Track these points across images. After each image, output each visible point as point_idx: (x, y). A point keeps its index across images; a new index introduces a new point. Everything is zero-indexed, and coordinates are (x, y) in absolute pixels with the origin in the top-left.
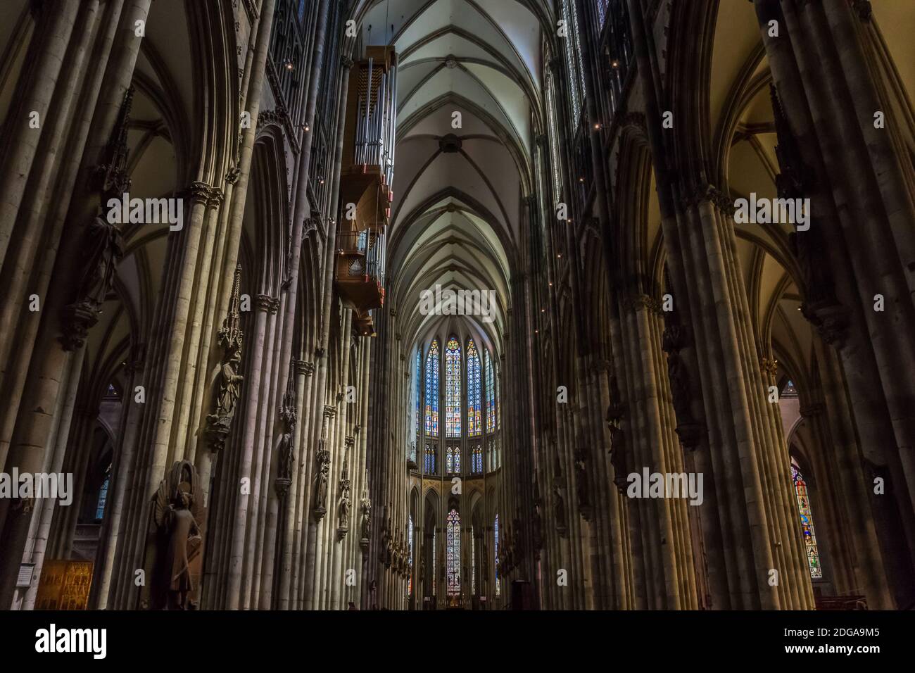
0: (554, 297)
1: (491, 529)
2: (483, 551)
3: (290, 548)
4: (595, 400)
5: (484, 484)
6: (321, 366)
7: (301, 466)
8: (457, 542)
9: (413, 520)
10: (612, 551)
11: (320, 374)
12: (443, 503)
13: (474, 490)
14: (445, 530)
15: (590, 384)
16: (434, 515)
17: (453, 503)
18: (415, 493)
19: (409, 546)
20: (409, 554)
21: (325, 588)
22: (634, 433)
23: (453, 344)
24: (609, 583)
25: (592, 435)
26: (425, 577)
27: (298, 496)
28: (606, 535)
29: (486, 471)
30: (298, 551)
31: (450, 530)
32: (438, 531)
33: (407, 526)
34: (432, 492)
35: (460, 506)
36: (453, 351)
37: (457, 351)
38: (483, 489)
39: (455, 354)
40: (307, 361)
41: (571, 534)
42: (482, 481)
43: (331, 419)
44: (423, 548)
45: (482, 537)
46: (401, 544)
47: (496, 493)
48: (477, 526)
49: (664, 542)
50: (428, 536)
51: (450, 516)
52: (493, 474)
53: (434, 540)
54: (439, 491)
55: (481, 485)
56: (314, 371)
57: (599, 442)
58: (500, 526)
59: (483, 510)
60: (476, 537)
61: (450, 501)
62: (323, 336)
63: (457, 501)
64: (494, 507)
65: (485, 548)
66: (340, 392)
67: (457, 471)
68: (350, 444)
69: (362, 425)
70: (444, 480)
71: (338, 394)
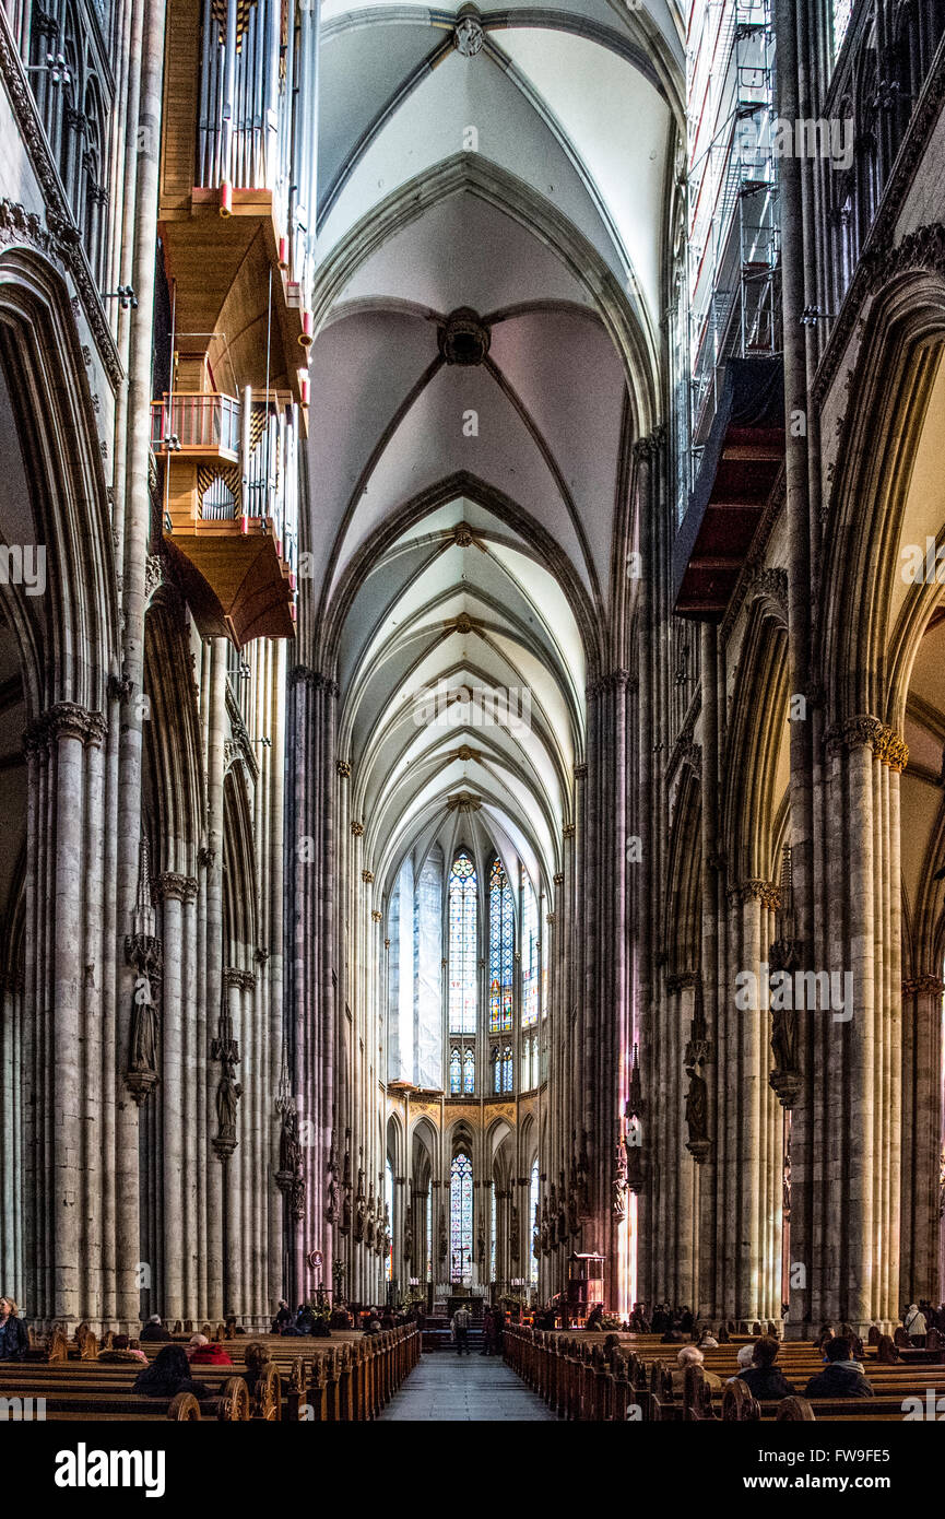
1: (524, 1182)
2: (516, 1218)
5: (515, 1111)
8: (468, 1204)
9: (393, 1169)
12: (442, 1145)
13: (499, 1121)
14: (448, 1185)
16: (428, 1160)
17: (462, 1144)
18: (393, 1124)
19: (386, 1207)
20: (386, 1219)
23: (463, 865)
26: (411, 1253)
29: (519, 1090)
31: (455, 1186)
32: (436, 1185)
33: (382, 1176)
34: (425, 1122)
35: (473, 1148)
36: (463, 879)
37: (470, 880)
38: (514, 1120)
39: (466, 885)
40: (88, 705)
42: (513, 1106)
44: (409, 1211)
45: (510, 1196)
46: (371, 1200)
47: (536, 1124)
48: (501, 1181)
50: (419, 1194)
51: (456, 1165)
52: (532, 1094)
53: (429, 1201)
54: (436, 1121)
55: (510, 1113)
58: (543, 1177)
59: (511, 1154)
60: (500, 1196)
61: (456, 1140)
62: (128, 649)
63: (469, 1141)
64: (532, 1148)
65: (515, 1211)
66: (205, 845)
67: (469, 1088)
68: (247, 984)
69: (273, 952)
70: (446, 1104)
71: (201, 851)
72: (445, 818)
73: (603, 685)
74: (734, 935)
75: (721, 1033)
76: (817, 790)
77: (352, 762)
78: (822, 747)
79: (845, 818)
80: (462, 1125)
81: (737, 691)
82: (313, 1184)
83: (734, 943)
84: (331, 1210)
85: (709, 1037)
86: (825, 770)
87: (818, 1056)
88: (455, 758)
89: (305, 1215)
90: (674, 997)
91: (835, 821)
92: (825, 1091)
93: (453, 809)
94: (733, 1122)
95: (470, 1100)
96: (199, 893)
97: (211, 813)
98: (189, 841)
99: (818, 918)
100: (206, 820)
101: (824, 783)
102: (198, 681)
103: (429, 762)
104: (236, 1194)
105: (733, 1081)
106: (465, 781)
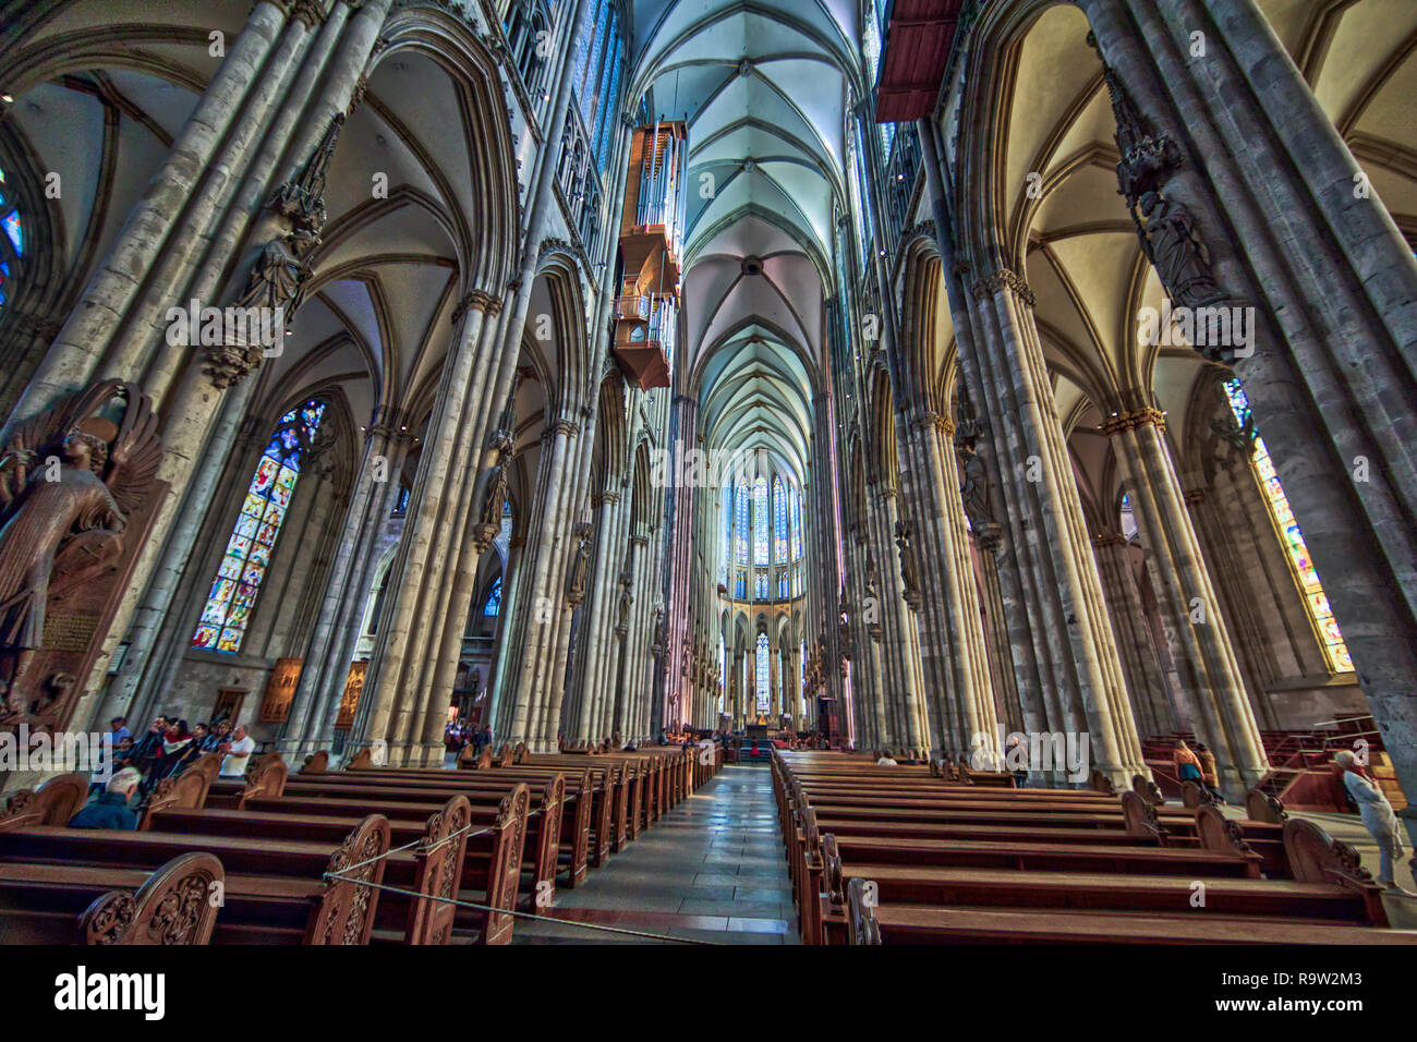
0: (861, 378)
1: (796, 651)
2: (789, 671)
3: (535, 639)
4: (921, 460)
5: (790, 608)
6: (587, 428)
7: (556, 540)
8: (766, 663)
9: (724, 641)
10: (954, 652)
11: (586, 437)
12: (751, 627)
13: (781, 614)
14: (755, 652)
15: (913, 442)
16: (744, 636)
17: (762, 627)
18: (725, 614)
19: (720, 665)
20: (720, 672)
21: (598, 695)
22: (1001, 459)
24: (952, 695)
25: (918, 503)
26: (734, 694)
27: (549, 576)
28: (944, 630)
29: (792, 596)
30: (546, 644)
31: (759, 652)
32: (748, 652)
33: (718, 646)
34: (742, 614)
35: (768, 630)
38: (789, 613)
40: (571, 420)
42: (789, 605)
43: (613, 505)
44: (734, 668)
45: (788, 658)
46: (712, 661)
47: (801, 617)
48: (785, 649)
49: (1073, 620)
50: (739, 658)
51: (760, 640)
52: (798, 599)
53: (745, 662)
54: (748, 614)
55: (788, 610)
56: (579, 433)
57: (927, 511)
58: (806, 648)
59: (789, 634)
60: (784, 659)
61: (759, 625)
62: (593, 395)
63: (766, 626)
64: (800, 631)
65: (792, 670)
66: (625, 477)
67: (765, 595)
68: (643, 543)
69: (658, 526)
70: (753, 604)
71: (623, 479)
73: (820, 398)
77: (705, 435)
80: (762, 616)
84: (686, 668)
88: (755, 431)
89: (670, 671)
95: (766, 602)
96: (620, 500)
98: (617, 476)
100: (627, 466)
102: (626, 406)
103: (743, 434)
104: (629, 659)
106: (760, 441)
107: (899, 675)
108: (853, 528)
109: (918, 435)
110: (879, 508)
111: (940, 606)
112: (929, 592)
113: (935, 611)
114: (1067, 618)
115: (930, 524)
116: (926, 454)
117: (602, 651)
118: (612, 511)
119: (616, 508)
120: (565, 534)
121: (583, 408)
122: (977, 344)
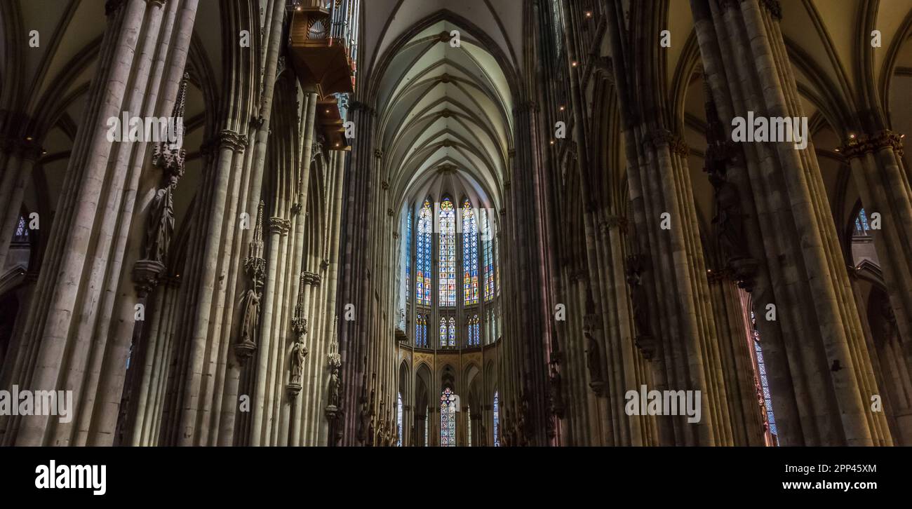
0: (577, 86)
1: (489, 408)
3: (194, 402)
5: (482, 358)
6: (257, 142)
7: (220, 278)
8: (452, 424)
9: (403, 400)
11: (257, 153)
12: (435, 380)
13: (472, 365)
14: (439, 410)
16: (426, 393)
17: (448, 381)
18: (404, 367)
19: (398, 427)
20: (398, 436)
23: (447, 206)
27: (212, 323)
29: (484, 343)
30: (208, 407)
31: (443, 411)
32: (431, 410)
33: (395, 405)
34: (424, 366)
35: (455, 383)
38: (481, 364)
40: (238, 131)
41: (611, 392)
42: (480, 354)
43: (282, 237)
44: (413, 430)
45: (480, 418)
46: (388, 423)
47: (495, 367)
48: (473, 405)
49: (837, 366)
50: (420, 417)
51: (444, 396)
52: (492, 345)
53: (426, 422)
54: (431, 366)
55: (479, 359)
56: (247, 147)
58: (501, 404)
59: (480, 388)
60: (473, 418)
61: (444, 378)
62: (264, 103)
63: (452, 379)
64: (494, 384)
65: (484, 430)
66: (296, 202)
67: (452, 344)
68: (315, 282)
69: (332, 261)
70: (438, 353)
71: (294, 205)
72: (436, 178)
73: (521, 109)
74: (605, 249)
75: (604, 310)
76: (642, 170)
77: (383, 150)
78: (641, 146)
79: (659, 184)
80: (448, 367)
81: (593, 114)
82: (349, 413)
83: (606, 253)
84: (361, 432)
85: (597, 311)
86: (644, 157)
87: (663, 326)
88: (442, 146)
89: (343, 436)
90: (574, 286)
91: (654, 185)
92: (671, 349)
93: (440, 173)
94: (617, 367)
95: (452, 351)
96: (290, 229)
97: (301, 184)
98: (287, 199)
99: (651, 240)
100: (298, 187)
101: (644, 164)
102: (300, 114)
103: (427, 148)
104: (298, 422)
105: (614, 339)
106: (447, 158)
107: (623, 433)
108: (565, 263)
109: (650, 155)
110: (600, 240)
111: (677, 353)
112: (665, 338)
113: (673, 359)
114: (830, 365)
115: (665, 258)
116: (658, 177)
117: (270, 415)
118: (281, 242)
119: (286, 239)
120: (231, 271)
121: (253, 118)
122: (725, 57)
